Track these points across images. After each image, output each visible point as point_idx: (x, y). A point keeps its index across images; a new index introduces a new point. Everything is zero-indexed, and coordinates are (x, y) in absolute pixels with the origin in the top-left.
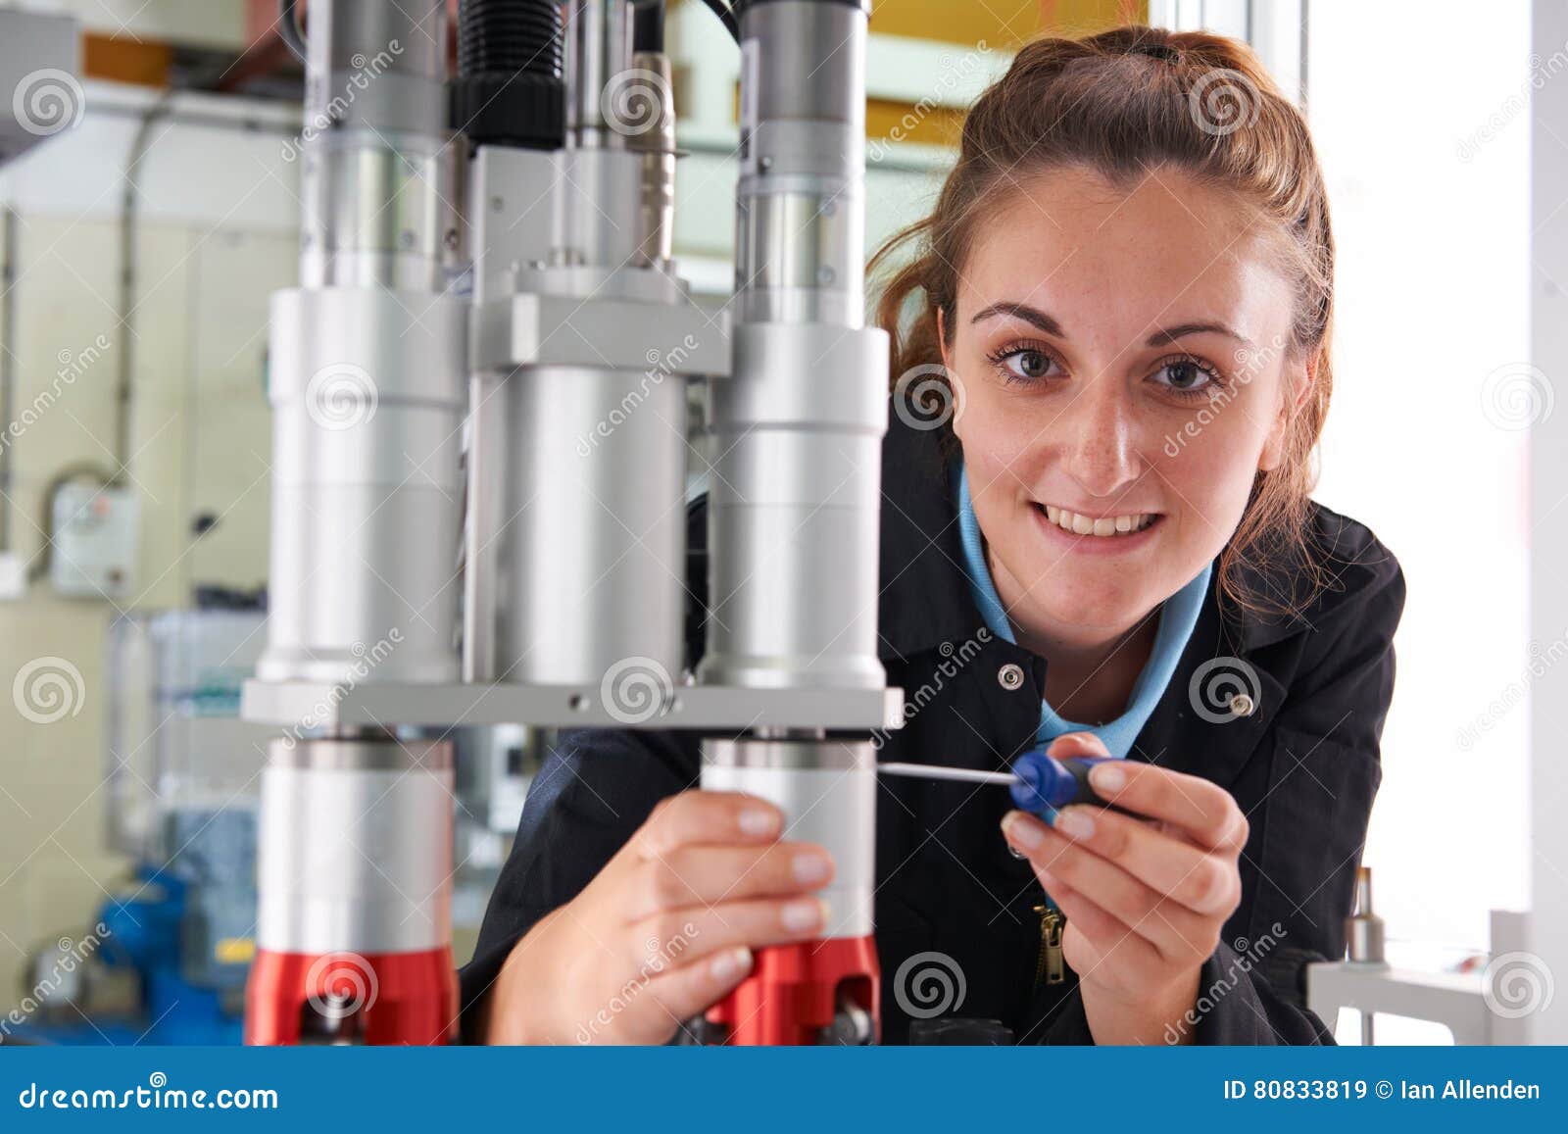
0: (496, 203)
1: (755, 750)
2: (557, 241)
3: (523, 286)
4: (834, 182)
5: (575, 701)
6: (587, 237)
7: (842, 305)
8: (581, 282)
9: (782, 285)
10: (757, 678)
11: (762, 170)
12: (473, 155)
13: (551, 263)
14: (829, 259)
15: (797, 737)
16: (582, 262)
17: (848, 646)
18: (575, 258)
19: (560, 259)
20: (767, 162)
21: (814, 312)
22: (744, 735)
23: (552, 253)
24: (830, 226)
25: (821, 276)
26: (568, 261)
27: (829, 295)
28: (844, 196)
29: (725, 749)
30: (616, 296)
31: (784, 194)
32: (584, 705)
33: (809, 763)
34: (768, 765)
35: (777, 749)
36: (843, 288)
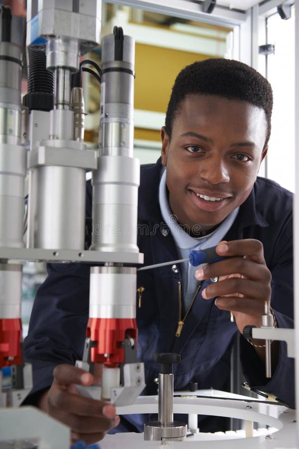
0: (36, 125)
1: (104, 268)
2: (51, 133)
3: (42, 144)
4: (125, 119)
5: (54, 254)
6: (59, 132)
7: (128, 152)
8: (58, 143)
9: (112, 147)
10: (104, 249)
11: (106, 116)
12: (30, 113)
13: (49, 138)
14: (124, 139)
15: (115, 265)
16: (57, 138)
17: (130, 242)
18: (55, 138)
19: (52, 137)
20: (107, 114)
21: (120, 153)
22: (101, 265)
23: (50, 136)
24: (124, 130)
25: (121, 144)
26: (53, 138)
27: (124, 149)
28: (128, 123)
29: (96, 269)
30: (66, 147)
31: (112, 122)
32: (57, 254)
33: (119, 272)
34: (107, 272)
35: (110, 268)
36: (128, 147)
